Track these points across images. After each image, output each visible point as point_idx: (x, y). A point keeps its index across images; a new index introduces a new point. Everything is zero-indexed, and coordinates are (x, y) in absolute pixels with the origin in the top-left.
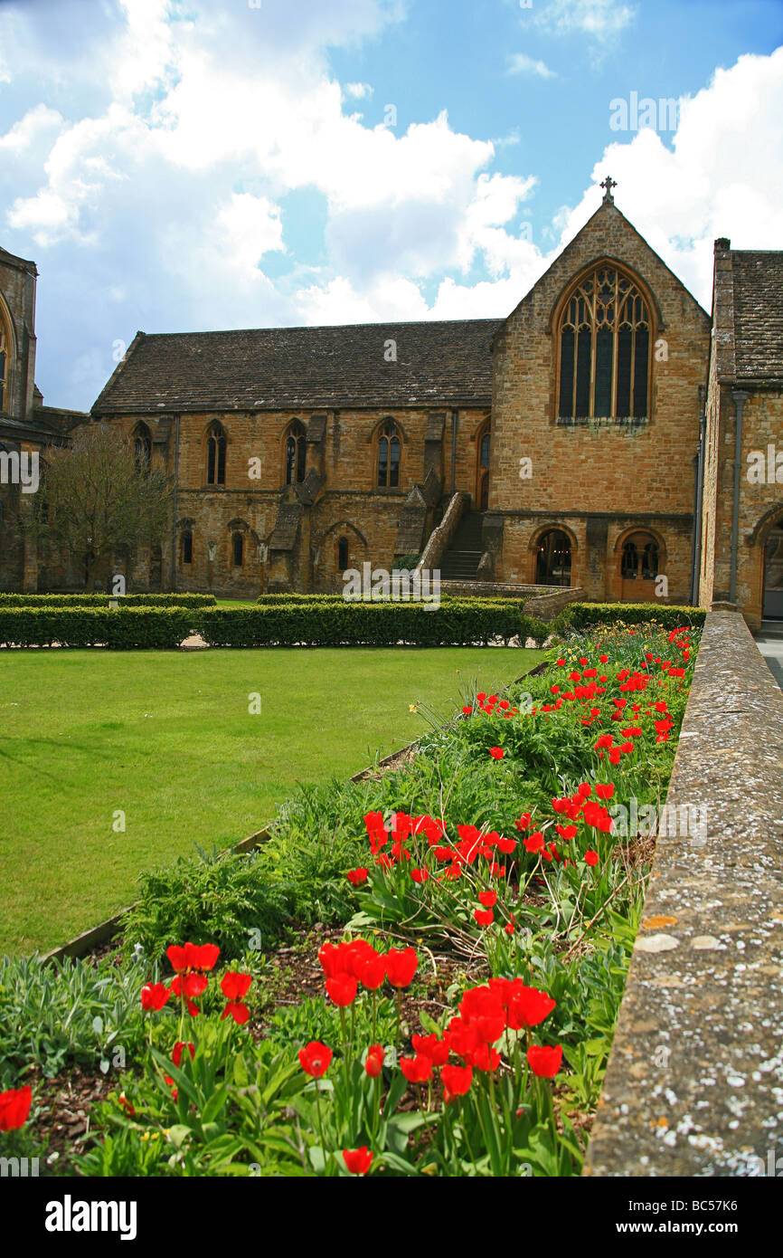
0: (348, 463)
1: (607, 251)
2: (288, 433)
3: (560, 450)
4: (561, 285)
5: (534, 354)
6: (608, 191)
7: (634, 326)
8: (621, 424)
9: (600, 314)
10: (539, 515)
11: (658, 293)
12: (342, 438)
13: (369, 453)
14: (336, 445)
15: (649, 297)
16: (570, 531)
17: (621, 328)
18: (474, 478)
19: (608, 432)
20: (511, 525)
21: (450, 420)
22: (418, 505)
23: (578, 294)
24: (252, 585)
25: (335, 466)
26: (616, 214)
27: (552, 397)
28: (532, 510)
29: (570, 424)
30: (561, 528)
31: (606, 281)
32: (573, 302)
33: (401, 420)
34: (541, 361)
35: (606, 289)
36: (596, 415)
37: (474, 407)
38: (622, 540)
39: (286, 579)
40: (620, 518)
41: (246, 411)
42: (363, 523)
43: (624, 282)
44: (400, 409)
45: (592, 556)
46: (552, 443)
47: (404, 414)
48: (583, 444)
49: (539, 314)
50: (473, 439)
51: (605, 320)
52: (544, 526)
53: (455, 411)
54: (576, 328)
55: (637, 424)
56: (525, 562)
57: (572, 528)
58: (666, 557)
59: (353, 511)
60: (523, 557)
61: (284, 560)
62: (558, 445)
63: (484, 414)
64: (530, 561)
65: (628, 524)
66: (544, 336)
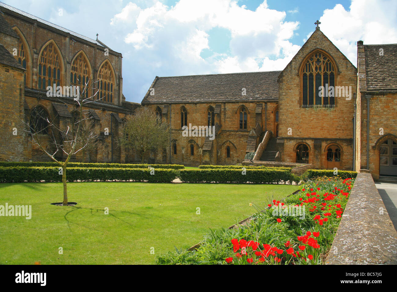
0: (229, 121)
1: (318, 47)
2: (208, 110)
3: (303, 116)
4: (302, 59)
5: (293, 83)
6: (318, 26)
7: (329, 73)
8: (325, 107)
9: (316, 69)
10: (296, 139)
11: (337, 60)
12: (226, 112)
13: (236, 117)
14: (225, 115)
15: (334, 62)
16: (308, 144)
17: (324, 73)
18: (273, 126)
19: (321, 110)
20: (287, 142)
21: (264, 106)
22: (254, 135)
23: (308, 62)
24: (197, 162)
25: (224, 122)
26: (321, 33)
27: (300, 98)
28: (294, 137)
29: (307, 107)
30: (305, 143)
31: (318, 57)
32: (306, 65)
33: (247, 106)
34: (296, 85)
35: (318, 60)
36: (316, 104)
37: (273, 101)
38: (327, 147)
39: (209, 160)
40: (326, 140)
41: (194, 103)
42: (235, 141)
43: (325, 57)
44: (247, 102)
45: (316, 153)
46: (300, 114)
47: (248, 104)
48: (311, 114)
49: (294, 69)
50: (272, 112)
51: (318, 71)
52: (299, 143)
53: (266, 103)
54: (308, 74)
55: (331, 107)
56: (292, 155)
57: (308, 143)
58: (343, 154)
59: (231, 137)
60: (291, 153)
61: (208, 154)
62: (303, 114)
63: (276, 104)
64: (294, 155)
65: (329, 142)
66: (296, 77)
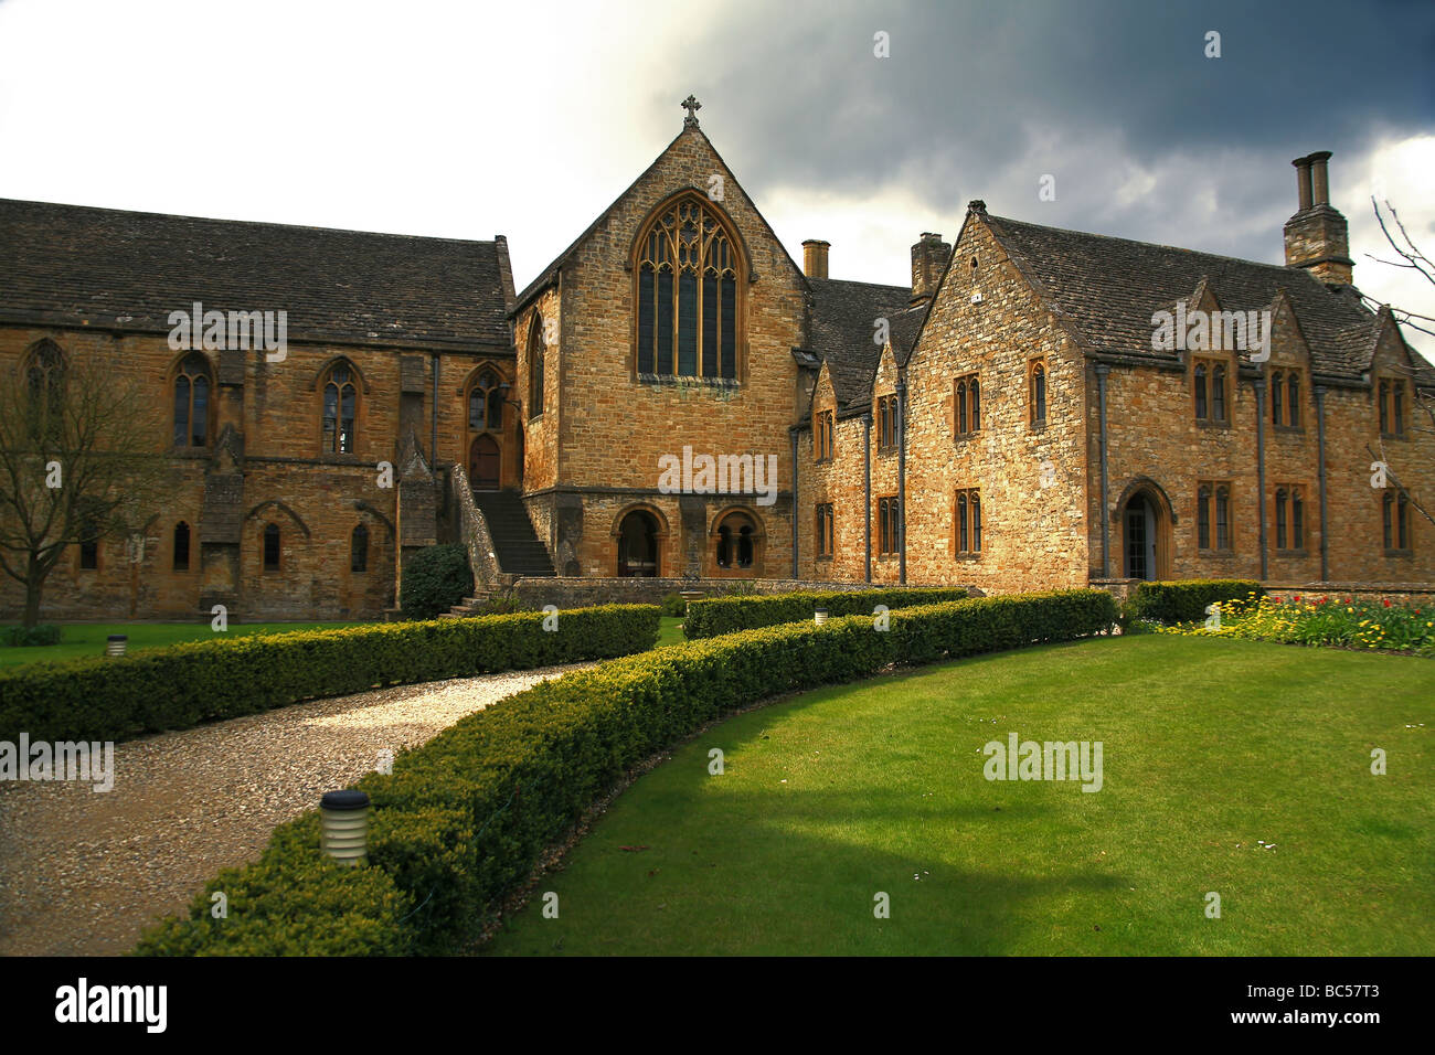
0: (279, 418)
1: (693, 182)
2: (178, 368)
3: (644, 413)
4: (642, 213)
5: (611, 294)
6: (692, 113)
7: (721, 272)
8: (712, 385)
9: (682, 252)
10: (623, 493)
11: (747, 238)
12: (269, 382)
13: (312, 404)
14: (261, 391)
15: (739, 241)
16: (660, 512)
17: (706, 273)
18: (461, 444)
19: (698, 394)
20: (589, 505)
21: (429, 367)
22: (422, 479)
23: (658, 226)
25: (258, 422)
26: (702, 140)
27: (633, 347)
28: (613, 486)
29: (655, 382)
30: (649, 509)
31: (688, 216)
32: (652, 235)
33: (358, 362)
34: (620, 303)
35: (689, 224)
36: (681, 373)
37: (462, 353)
38: (718, 523)
39: (230, 587)
40: (717, 497)
41: (109, 331)
42: (303, 502)
43: (708, 220)
44: (358, 346)
45: (691, 542)
46: (635, 404)
47: (364, 353)
48: (670, 407)
49: (616, 245)
50: (460, 393)
51: (688, 261)
52: (630, 507)
53: (436, 355)
54: (657, 267)
55: (730, 387)
56: (607, 551)
57: (661, 508)
58: (766, 541)
59: (288, 487)
60: (605, 545)
61: (226, 558)
62: (642, 406)
64: (612, 550)
65: (724, 504)
66: (622, 272)
